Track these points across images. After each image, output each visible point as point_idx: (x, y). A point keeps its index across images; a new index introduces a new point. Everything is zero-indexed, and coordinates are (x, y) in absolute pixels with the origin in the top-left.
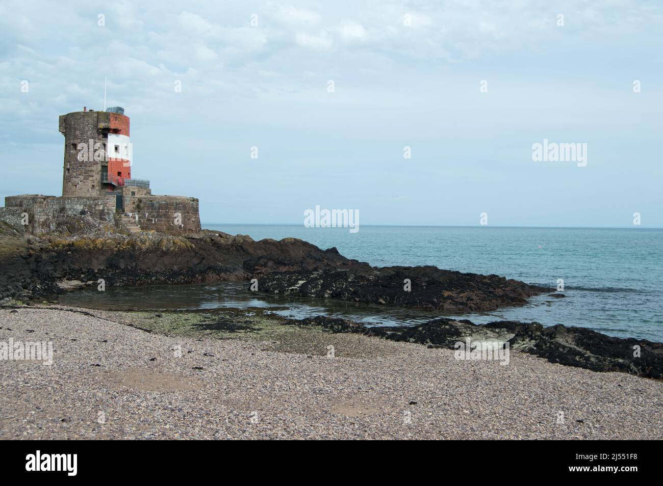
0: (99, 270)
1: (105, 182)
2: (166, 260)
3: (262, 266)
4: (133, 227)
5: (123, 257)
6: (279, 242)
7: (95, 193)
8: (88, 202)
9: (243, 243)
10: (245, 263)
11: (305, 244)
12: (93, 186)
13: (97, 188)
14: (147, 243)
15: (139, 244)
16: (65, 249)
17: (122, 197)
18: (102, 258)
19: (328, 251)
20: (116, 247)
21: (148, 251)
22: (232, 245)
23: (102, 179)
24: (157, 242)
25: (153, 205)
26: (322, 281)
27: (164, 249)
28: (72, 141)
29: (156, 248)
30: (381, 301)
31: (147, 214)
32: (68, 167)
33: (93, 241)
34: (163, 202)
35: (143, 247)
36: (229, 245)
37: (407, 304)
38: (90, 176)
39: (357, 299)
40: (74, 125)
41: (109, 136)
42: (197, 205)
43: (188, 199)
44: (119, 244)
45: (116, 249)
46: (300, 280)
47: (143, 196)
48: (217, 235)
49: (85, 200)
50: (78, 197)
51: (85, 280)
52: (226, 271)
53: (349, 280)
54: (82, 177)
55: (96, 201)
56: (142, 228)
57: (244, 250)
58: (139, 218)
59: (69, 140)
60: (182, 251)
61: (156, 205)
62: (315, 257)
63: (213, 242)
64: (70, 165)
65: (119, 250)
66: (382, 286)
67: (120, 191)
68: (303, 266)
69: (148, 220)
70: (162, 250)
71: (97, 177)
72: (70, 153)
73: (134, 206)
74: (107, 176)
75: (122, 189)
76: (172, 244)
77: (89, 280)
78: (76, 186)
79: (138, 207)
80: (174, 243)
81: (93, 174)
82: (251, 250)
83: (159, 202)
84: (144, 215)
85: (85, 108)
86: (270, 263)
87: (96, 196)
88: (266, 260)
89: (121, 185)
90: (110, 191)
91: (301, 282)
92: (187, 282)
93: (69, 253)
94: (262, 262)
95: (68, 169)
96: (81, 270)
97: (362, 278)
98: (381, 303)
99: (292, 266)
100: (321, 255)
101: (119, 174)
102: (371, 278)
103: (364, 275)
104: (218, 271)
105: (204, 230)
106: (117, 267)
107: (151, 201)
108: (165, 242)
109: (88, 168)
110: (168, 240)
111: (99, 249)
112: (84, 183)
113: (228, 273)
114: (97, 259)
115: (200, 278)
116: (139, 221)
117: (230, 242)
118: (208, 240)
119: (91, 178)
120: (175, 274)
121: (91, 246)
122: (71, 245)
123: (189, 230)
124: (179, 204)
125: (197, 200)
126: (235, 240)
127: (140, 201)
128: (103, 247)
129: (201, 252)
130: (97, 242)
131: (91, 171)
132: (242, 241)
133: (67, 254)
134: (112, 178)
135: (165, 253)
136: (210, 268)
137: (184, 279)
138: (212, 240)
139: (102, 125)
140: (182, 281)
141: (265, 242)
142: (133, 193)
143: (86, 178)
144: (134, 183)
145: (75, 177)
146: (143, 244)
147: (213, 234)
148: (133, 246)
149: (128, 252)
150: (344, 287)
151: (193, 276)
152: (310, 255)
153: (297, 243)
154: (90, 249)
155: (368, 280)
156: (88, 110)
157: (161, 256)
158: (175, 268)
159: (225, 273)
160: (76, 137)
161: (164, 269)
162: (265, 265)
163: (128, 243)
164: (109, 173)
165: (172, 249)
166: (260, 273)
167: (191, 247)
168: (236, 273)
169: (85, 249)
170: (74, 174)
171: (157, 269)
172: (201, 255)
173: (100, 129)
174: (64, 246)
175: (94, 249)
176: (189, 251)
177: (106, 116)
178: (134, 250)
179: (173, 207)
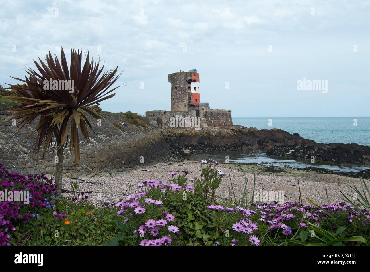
0: (195, 145)
1: (191, 104)
2: (224, 140)
3: (266, 142)
4: (204, 125)
5: (205, 139)
6: (270, 130)
7: (186, 109)
8: (184, 114)
9: (253, 131)
10: (258, 141)
11: (283, 131)
12: (185, 106)
13: (187, 107)
14: (215, 133)
15: (212, 133)
16: (179, 135)
17: (198, 111)
18: (196, 139)
19: (294, 134)
20: (201, 134)
21: (216, 136)
22: (249, 132)
23: (189, 103)
24: (219, 132)
25: (212, 114)
26: (302, 150)
27: (223, 135)
28: (175, 86)
29: (219, 135)
30: (333, 160)
31: (210, 119)
32: (174, 98)
33: (191, 132)
34: (217, 113)
35: (214, 134)
36: (247, 132)
37: (346, 161)
38: (184, 101)
39: (321, 159)
40: (176, 78)
41: (191, 83)
42: (231, 113)
43: (227, 111)
44: (202, 133)
45: (201, 135)
46: (290, 149)
47: (208, 110)
48: (241, 127)
49: (183, 113)
50: (180, 112)
51: (192, 149)
52: (251, 145)
53: (316, 150)
54: (180, 102)
55: (188, 113)
56: (208, 125)
57: (254, 135)
58: (206, 120)
59: (174, 85)
60: (231, 136)
61: (214, 114)
62: (288, 138)
63: (240, 131)
64: (175, 97)
65: (203, 136)
66: (332, 153)
67: (197, 108)
68: (285, 142)
69: (210, 121)
70: (223, 136)
71: (187, 102)
72: (174, 91)
73: (204, 115)
74: (191, 101)
75: (198, 107)
76: (226, 133)
77: (193, 149)
78: (177, 106)
79: (206, 115)
80: (227, 132)
81: (185, 100)
82: (258, 135)
83: (215, 113)
84: (208, 119)
85: (181, 70)
86: (270, 141)
87: (188, 111)
88: (268, 140)
89: (198, 105)
90: (192, 108)
91: (291, 151)
92: (235, 150)
93: (181, 137)
94: (266, 140)
95: (174, 99)
96: (188, 145)
97: (321, 149)
98: (333, 161)
99: (280, 142)
100: (291, 137)
101: (196, 100)
102: (326, 149)
103: (322, 148)
104: (247, 145)
105: (234, 125)
106: (204, 144)
107: (211, 112)
108: (223, 132)
109: (183, 98)
110: (224, 131)
111: (194, 135)
112: (181, 105)
113: (252, 146)
114: (194, 140)
115: (240, 148)
116: (206, 122)
117: (248, 131)
118: (237, 130)
119: (184, 103)
120: (230, 147)
121: (191, 134)
122: (181, 134)
123: (228, 125)
124: (224, 113)
125: (231, 111)
126: (250, 130)
127: (206, 112)
128: (195, 135)
129: (239, 136)
130: (193, 132)
131: (184, 99)
132: (253, 130)
133: (181, 138)
134: (193, 102)
135: (224, 137)
136: (243, 144)
137: (234, 149)
138: (239, 130)
139: (188, 78)
140: (233, 150)
141: (264, 131)
142: (203, 109)
143: (182, 103)
144: (203, 104)
145: (177, 102)
146: (213, 133)
147: (239, 127)
148: (209, 134)
149: (207, 136)
150: (313, 153)
151: (237, 148)
152: (286, 137)
153: (279, 131)
154: (190, 135)
155: (324, 150)
156: (182, 72)
157: (222, 139)
158: (229, 144)
159: (250, 146)
160: (177, 84)
161: (224, 144)
162: (268, 142)
163: (206, 133)
164: (192, 100)
165: (226, 135)
166: (266, 146)
167: (235, 134)
168: (255, 146)
169: (188, 136)
170: (177, 101)
171: (221, 144)
172: (239, 138)
173: (188, 80)
174: (178, 134)
175: (192, 135)
176: (234, 136)
177: (190, 74)
178: (210, 136)
179: (221, 115)
